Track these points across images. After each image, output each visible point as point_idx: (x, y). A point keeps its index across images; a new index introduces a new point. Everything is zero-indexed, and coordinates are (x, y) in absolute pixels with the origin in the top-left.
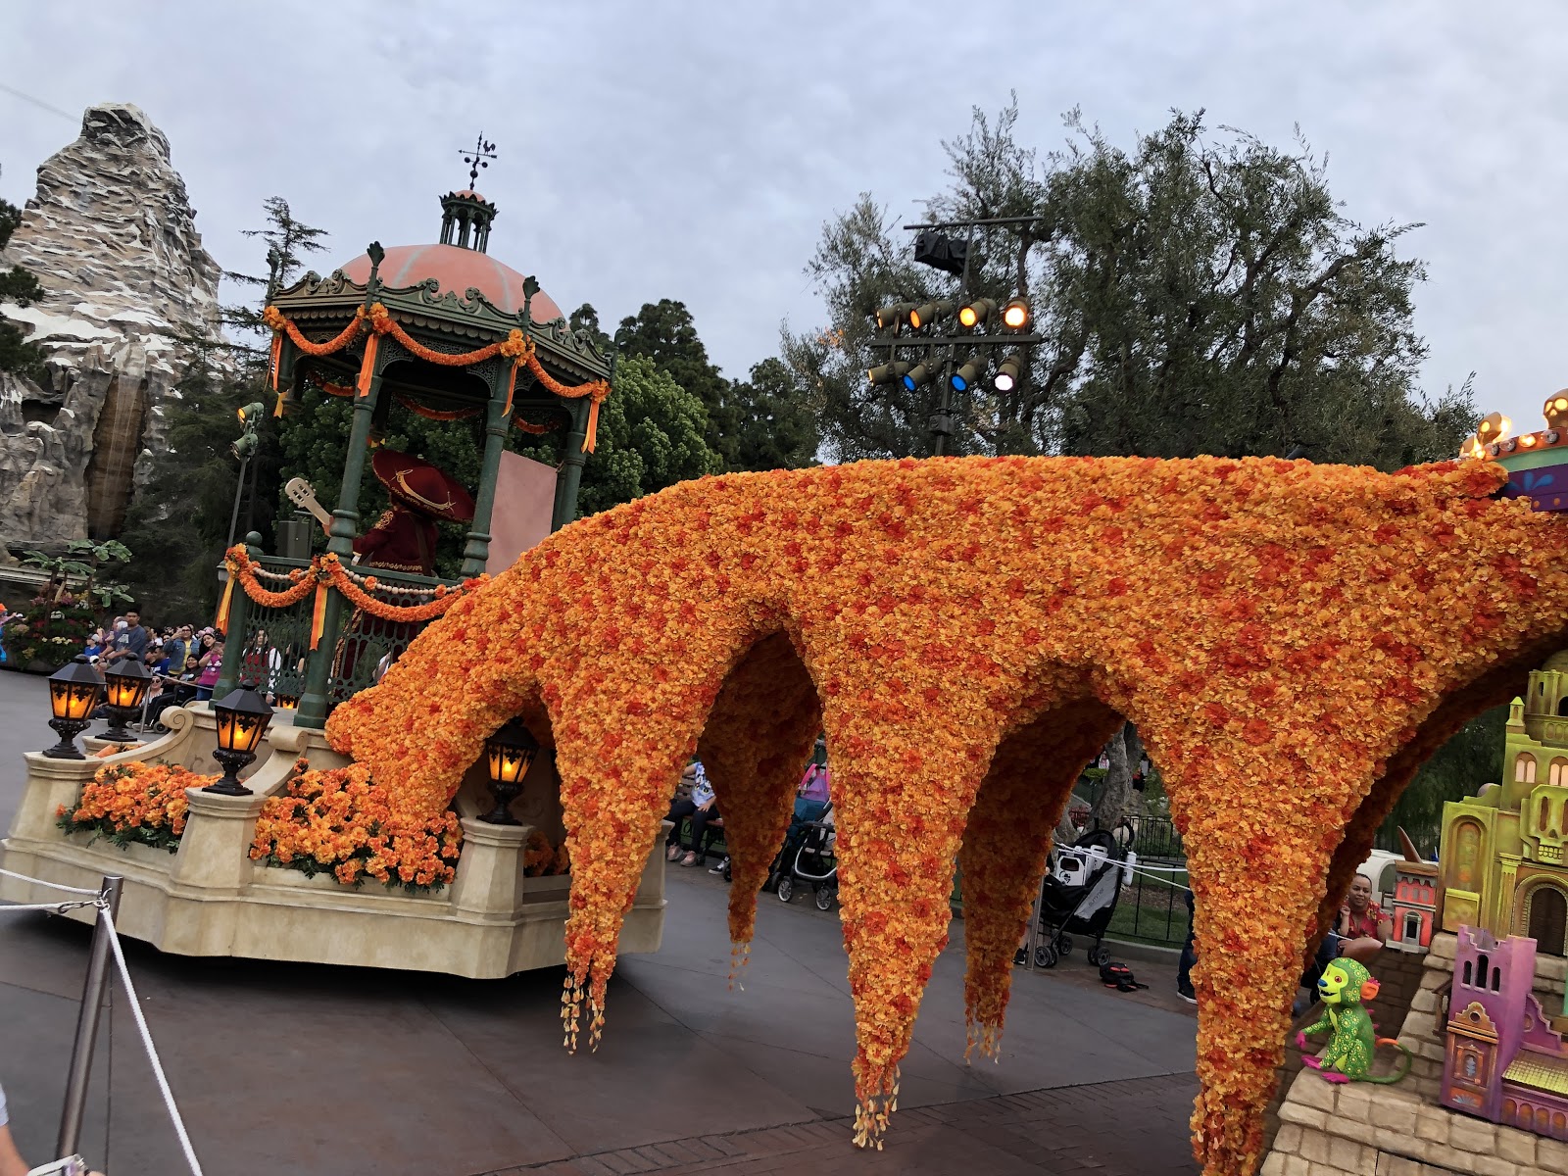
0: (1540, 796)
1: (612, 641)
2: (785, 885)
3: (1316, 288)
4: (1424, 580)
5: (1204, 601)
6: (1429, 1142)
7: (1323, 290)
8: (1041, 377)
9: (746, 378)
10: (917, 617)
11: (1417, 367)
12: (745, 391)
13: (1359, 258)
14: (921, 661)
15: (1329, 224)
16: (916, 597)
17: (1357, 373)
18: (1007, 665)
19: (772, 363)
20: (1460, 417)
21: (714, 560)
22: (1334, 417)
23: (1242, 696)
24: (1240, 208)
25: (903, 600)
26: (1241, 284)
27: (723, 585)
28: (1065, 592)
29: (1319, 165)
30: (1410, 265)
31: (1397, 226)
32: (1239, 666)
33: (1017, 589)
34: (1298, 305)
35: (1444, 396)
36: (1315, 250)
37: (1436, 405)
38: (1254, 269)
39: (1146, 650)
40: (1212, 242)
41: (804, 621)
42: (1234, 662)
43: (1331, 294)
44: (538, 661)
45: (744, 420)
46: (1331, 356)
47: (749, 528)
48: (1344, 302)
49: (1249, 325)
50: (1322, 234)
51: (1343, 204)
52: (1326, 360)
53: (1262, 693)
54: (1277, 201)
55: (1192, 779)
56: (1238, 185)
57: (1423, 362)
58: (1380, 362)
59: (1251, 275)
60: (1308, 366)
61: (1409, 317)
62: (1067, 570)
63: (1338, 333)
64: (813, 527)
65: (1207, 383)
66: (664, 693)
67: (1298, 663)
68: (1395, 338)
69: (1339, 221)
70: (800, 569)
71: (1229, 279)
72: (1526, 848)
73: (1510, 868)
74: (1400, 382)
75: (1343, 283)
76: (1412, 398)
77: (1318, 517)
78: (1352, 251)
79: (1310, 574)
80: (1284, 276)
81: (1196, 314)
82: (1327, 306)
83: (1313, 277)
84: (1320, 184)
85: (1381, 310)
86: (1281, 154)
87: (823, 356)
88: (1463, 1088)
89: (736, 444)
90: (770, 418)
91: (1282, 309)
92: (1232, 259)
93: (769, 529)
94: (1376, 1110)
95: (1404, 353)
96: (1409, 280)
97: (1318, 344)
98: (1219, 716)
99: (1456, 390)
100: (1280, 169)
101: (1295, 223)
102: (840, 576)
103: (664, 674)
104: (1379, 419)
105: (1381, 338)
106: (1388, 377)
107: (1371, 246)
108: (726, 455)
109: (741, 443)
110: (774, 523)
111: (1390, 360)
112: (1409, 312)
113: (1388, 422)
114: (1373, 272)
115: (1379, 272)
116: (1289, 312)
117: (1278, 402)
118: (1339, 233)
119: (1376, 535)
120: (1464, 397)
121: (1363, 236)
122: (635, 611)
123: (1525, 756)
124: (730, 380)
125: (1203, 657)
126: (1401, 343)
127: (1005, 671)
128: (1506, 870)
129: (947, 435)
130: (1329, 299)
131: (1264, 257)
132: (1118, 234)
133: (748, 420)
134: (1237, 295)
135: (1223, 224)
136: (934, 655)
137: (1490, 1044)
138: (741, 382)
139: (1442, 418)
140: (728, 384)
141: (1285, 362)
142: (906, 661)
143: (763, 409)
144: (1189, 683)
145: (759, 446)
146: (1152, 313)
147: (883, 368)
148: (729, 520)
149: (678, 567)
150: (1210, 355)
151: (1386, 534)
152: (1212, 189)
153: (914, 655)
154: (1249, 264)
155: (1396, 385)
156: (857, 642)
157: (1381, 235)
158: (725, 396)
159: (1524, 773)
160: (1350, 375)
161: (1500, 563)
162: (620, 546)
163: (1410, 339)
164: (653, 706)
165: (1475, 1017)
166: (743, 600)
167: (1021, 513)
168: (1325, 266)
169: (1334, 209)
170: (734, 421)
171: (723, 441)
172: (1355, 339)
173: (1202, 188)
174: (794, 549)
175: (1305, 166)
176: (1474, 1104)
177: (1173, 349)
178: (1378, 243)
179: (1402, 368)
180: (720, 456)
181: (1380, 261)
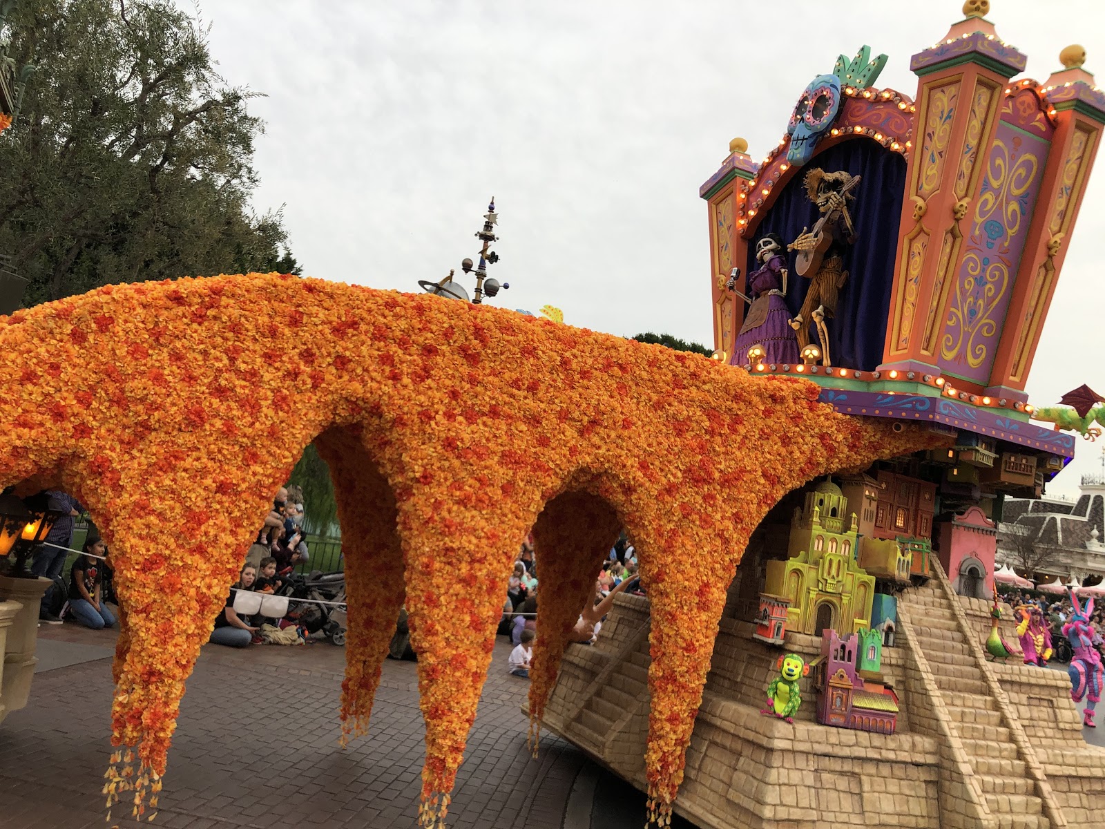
0: (829, 558)
1: (195, 419)
3: (191, 116)
4: (786, 441)
5: (678, 439)
6: (833, 745)
7: (197, 119)
10: (497, 429)
11: (252, 191)
13: (223, 104)
14: (500, 463)
15: (207, 74)
16: (494, 412)
17: (211, 185)
18: (558, 470)
20: (273, 230)
21: (308, 356)
22: (192, 211)
23: (699, 499)
24: (143, 38)
25: (484, 414)
26: (137, 96)
27: (317, 380)
28: (594, 422)
29: (205, 28)
30: (256, 120)
31: (251, 90)
32: (697, 481)
33: (564, 416)
34: (177, 125)
35: (266, 215)
36: (194, 89)
38: (148, 87)
39: (643, 466)
40: (117, 55)
41: (399, 421)
42: (697, 477)
43: (202, 123)
44: (83, 430)
46: (196, 167)
47: (345, 333)
48: (210, 132)
49: (140, 128)
50: (200, 79)
51: (217, 62)
52: (193, 170)
53: (708, 498)
54: (171, 43)
55: (669, 549)
56: (143, 19)
57: (256, 189)
58: (228, 181)
59: (145, 91)
60: (180, 171)
61: (251, 156)
62: (596, 408)
63: (204, 153)
64: (403, 343)
65: (100, 161)
66: (254, 474)
67: (726, 482)
68: (240, 167)
69: (213, 73)
70: (395, 377)
71: (127, 88)
72: (820, 585)
73: (813, 595)
74: (240, 198)
75: (211, 118)
76: (246, 210)
77: (737, 398)
78: (219, 98)
79: (734, 431)
80: (170, 100)
81: (97, 108)
82: (197, 130)
83: (191, 108)
84: (204, 43)
85: (234, 145)
86: (178, 9)
88: (836, 714)
91: (166, 123)
92: (132, 74)
93: (363, 337)
94: (811, 734)
95: (245, 179)
96: (254, 130)
97: (189, 157)
98: (687, 511)
99: (274, 212)
100: (177, 20)
101: (183, 64)
102: (430, 388)
103: (254, 457)
104: (223, 220)
105: (231, 165)
106: (232, 193)
107: (232, 99)
110: (366, 332)
111: (235, 182)
112: (251, 152)
113: (228, 223)
114: (232, 117)
115: (236, 119)
116: (170, 127)
117: (154, 191)
118: (212, 83)
119: (764, 412)
121: (228, 90)
122: (220, 392)
123: (820, 537)
125: (679, 474)
126: (244, 172)
127: (556, 474)
128: (811, 596)
130: (199, 127)
131: (157, 80)
132: (40, 23)
134: (132, 103)
135: (128, 45)
136: (509, 458)
137: (848, 689)
139: (262, 228)
141: (163, 163)
142: (489, 462)
144: (670, 490)
146: (62, 97)
148: (323, 323)
149: (269, 357)
150: (107, 142)
151: (768, 413)
152: (123, 16)
153: (496, 459)
154: (145, 82)
155: (237, 200)
156: (449, 444)
157: (240, 94)
159: (817, 546)
160: (207, 184)
161: (822, 437)
162: (195, 326)
163: (250, 170)
164: (244, 486)
165: (842, 676)
166: (335, 396)
167: (565, 363)
168: (201, 103)
169: (210, 64)
172: (213, 160)
173: (115, 13)
174: (386, 359)
175: (195, 25)
176: (841, 721)
177: (76, 129)
178: (238, 98)
179: (242, 189)
181: (236, 111)
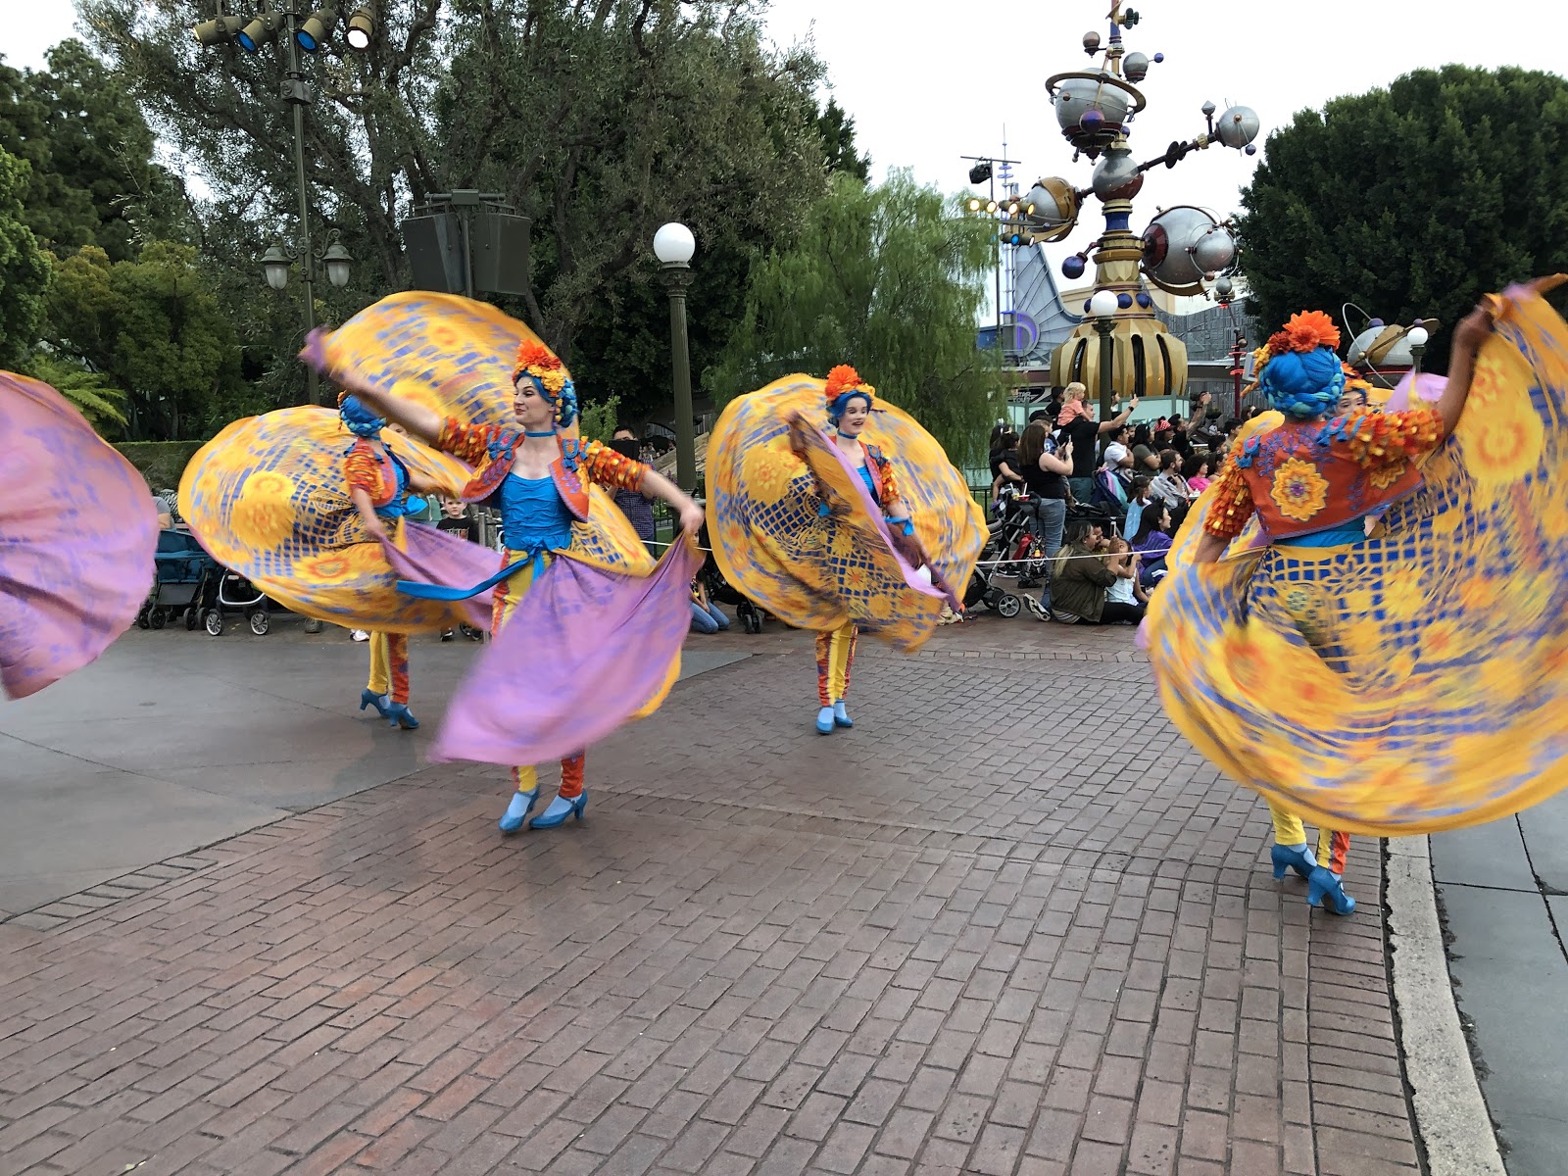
2: (212, 618)
8: (399, 36)
9: (41, 66)
11: (766, 16)
12: (43, 82)
17: (712, 24)
19: (71, 46)
20: (807, 64)
22: (697, 68)
35: (791, 45)
37: (785, 52)
45: (50, 118)
52: (685, 9)
74: (753, 31)
76: (764, 46)
87: (132, 13)
89: (45, 148)
90: (83, 114)
104: (738, 69)
106: (741, 27)
108: (34, 163)
109: (52, 147)
111: (741, 9)
113: (746, 71)
117: (644, 54)
120: (809, 44)
124: (21, 69)
129: (303, 103)
133: (53, 117)
138: (35, 72)
139: (791, 65)
140: (18, 74)
141: (645, 10)
143: (71, 103)
145: (77, 149)
147: (210, 24)
155: (749, 35)
158: (18, 90)
160: (706, 24)
170: (36, 120)
171: (27, 146)
179: (753, 17)
180: (26, 162)
